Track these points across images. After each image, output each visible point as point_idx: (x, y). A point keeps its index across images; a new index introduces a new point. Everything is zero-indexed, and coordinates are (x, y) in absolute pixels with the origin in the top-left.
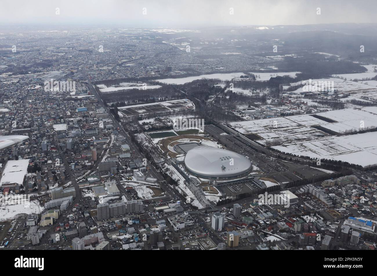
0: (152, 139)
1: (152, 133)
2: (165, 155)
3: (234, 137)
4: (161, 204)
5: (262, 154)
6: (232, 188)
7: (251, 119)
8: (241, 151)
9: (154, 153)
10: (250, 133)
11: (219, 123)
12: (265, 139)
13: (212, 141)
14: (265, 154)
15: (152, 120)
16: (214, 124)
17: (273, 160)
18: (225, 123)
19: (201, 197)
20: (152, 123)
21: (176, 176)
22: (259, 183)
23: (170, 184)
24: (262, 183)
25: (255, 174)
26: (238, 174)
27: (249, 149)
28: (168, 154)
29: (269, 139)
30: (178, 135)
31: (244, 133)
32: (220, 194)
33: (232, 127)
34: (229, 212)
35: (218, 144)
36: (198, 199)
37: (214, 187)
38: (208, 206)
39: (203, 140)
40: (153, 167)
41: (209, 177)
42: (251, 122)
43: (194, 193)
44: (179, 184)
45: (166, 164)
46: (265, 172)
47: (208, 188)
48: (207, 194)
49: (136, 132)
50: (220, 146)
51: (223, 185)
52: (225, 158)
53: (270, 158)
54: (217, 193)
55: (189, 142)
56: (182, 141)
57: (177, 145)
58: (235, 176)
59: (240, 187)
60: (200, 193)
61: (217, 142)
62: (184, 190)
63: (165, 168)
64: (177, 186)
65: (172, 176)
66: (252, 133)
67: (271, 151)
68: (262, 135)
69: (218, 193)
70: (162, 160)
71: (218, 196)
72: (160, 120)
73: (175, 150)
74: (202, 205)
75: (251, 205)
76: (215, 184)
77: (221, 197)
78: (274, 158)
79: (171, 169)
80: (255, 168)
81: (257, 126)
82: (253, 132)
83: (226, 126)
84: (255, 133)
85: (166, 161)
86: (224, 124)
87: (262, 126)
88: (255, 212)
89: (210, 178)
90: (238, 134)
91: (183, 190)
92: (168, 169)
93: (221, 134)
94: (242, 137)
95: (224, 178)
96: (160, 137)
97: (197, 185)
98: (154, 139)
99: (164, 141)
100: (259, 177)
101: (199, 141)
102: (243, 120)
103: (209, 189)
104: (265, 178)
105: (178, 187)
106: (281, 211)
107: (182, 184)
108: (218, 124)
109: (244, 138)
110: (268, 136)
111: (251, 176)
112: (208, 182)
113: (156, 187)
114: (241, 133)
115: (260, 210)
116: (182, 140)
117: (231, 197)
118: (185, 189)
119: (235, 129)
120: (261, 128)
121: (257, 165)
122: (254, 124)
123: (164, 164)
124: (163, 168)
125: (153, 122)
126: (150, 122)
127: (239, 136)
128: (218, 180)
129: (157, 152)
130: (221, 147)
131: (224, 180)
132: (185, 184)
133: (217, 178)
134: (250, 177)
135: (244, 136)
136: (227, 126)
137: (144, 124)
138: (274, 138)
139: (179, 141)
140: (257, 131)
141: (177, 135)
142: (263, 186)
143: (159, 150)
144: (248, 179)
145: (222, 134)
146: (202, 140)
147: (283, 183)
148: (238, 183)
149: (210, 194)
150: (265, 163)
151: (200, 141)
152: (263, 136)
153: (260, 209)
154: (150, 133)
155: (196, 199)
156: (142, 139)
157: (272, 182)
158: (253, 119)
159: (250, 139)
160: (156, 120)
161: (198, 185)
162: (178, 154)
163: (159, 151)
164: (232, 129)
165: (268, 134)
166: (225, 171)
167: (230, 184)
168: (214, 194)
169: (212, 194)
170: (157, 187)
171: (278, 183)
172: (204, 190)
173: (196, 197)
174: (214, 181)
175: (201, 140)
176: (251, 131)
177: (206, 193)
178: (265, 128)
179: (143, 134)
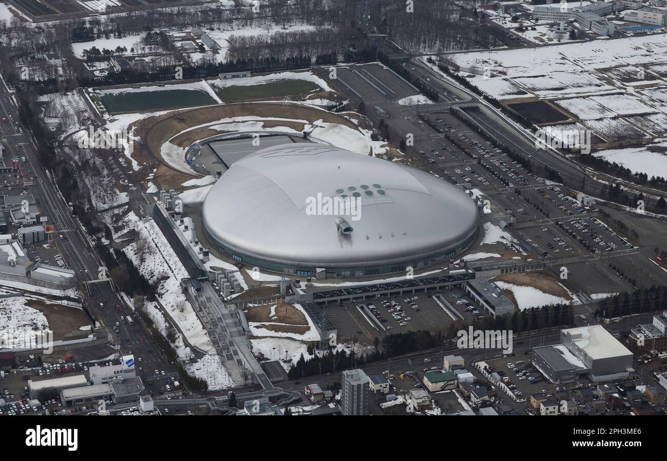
0: (106, 116)
1: (116, 92)
2: (139, 179)
3: (453, 112)
4: (62, 367)
5: (548, 182)
6: (372, 310)
7: (555, 41)
8: (462, 167)
9: (97, 172)
10: (529, 95)
11: (412, 56)
12: (582, 122)
13: (355, 127)
14: (559, 180)
15: (131, 43)
16: (385, 61)
17: (583, 206)
18: (433, 58)
19: (232, 344)
20: (128, 53)
21: (158, 261)
22: (486, 295)
23: (127, 294)
24: (499, 295)
25: (487, 259)
26: (408, 258)
27: (498, 160)
28: (151, 176)
29: (601, 119)
30: (220, 102)
31: (499, 98)
32: (313, 334)
33: (461, 74)
34: (332, 405)
35: (374, 138)
36: (219, 353)
37: (299, 307)
38: (252, 378)
39: (319, 122)
40: (78, 228)
41: (286, 265)
42: (551, 53)
43: (211, 327)
44: (162, 292)
45: (132, 216)
46: (532, 252)
47: (273, 309)
48: (263, 332)
49: (52, 86)
50: (382, 146)
51: (338, 298)
52: (359, 190)
53: (575, 197)
54: (304, 330)
55: (262, 130)
56: (231, 128)
57: (207, 143)
58: (396, 264)
59: (406, 308)
60: (234, 329)
61: (371, 132)
62: (175, 315)
63: (125, 231)
64: (152, 299)
65: (142, 260)
66: (537, 96)
67: (589, 170)
68: (575, 107)
69: (308, 329)
70: (123, 197)
71: (303, 342)
72: (166, 43)
73: (189, 162)
74: (230, 375)
75: (426, 380)
76: (302, 293)
77: (312, 347)
78: (591, 198)
79: (144, 233)
80: (494, 234)
81: (570, 70)
82: (542, 94)
83: (436, 69)
84: (550, 95)
85: (136, 204)
86: (430, 60)
87: (591, 68)
88: (438, 404)
89: (292, 271)
90: (474, 100)
91: (172, 314)
92: (134, 236)
93: (401, 102)
94: (488, 112)
95: (348, 273)
96: (142, 111)
97: (229, 298)
98: (116, 117)
99: (150, 125)
100: (499, 271)
101: (300, 127)
102: (517, 43)
103: (273, 313)
104: (521, 277)
105: (155, 303)
106: (542, 406)
107: (172, 294)
108: (407, 60)
109: (494, 117)
110: (603, 109)
111: (465, 265)
112: (279, 288)
113: (65, 302)
114: (486, 98)
115: (461, 400)
116: (230, 120)
117: (356, 348)
118: (182, 310)
119: (468, 79)
120: (584, 79)
121: (504, 224)
122: (563, 58)
123: (125, 213)
124: (117, 229)
125: (132, 50)
126: (119, 49)
127: (476, 110)
128: (319, 280)
129: (110, 169)
130: (383, 151)
131: (345, 279)
132: (185, 291)
133: (319, 270)
134: (460, 268)
135: (498, 111)
136: (442, 68)
137: (94, 56)
138: (624, 117)
139: (217, 126)
140: (561, 89)
141: (216, 102)
142: (501, 308)
143: (121, 160)
144: (451, 277)
145: (404, 100)
146: (315, 123)
147: (594, 296)
148: (404, 292)
149: (273, 333)
150: (547, 216)
151: (307, 128)
152: (582, 110)
153: (462, 394)
154: (108, 92)
155: (211, 350)
156: (66, 115)
157: (545, 291)
158: (562, 41)
159: (518, 119)
160: (147, 41)
161: (234, 296)
162: (191, 177)
163: (119, 163)
164: (458, 79)
165: (605, 101)
166: (351, 243)
167: (367, 295)
168: (290, 335)
169: (280, 334)
170: (72, 304)
171: (574, 297)
172: (250, 318)
173: (215, 343)
174: (303, 284)
175: (311, 123)
176: (534, 89)
177: (257, 327)
178: (601, 79)
179: (77, 97)
